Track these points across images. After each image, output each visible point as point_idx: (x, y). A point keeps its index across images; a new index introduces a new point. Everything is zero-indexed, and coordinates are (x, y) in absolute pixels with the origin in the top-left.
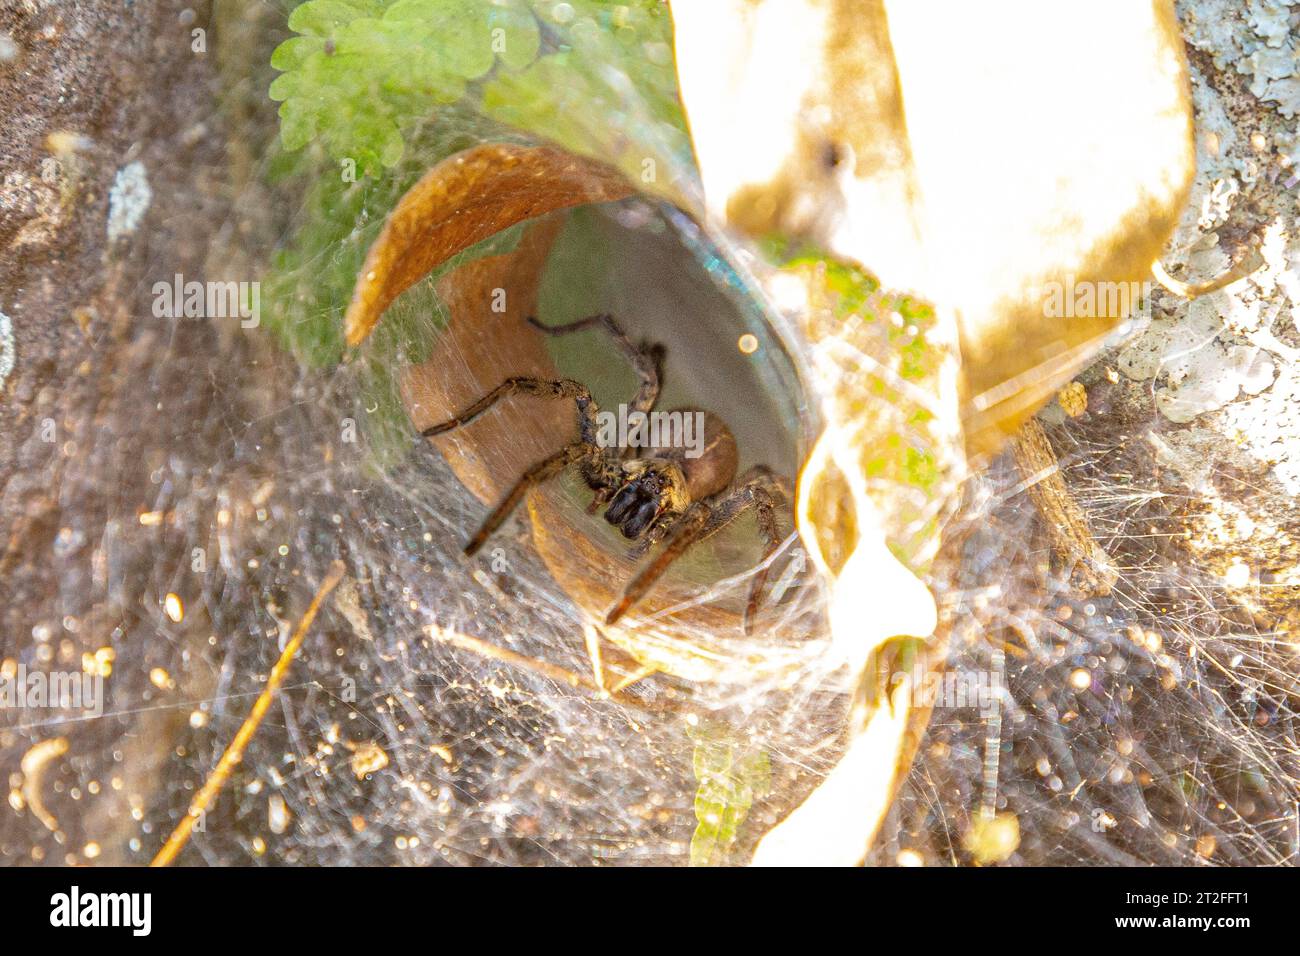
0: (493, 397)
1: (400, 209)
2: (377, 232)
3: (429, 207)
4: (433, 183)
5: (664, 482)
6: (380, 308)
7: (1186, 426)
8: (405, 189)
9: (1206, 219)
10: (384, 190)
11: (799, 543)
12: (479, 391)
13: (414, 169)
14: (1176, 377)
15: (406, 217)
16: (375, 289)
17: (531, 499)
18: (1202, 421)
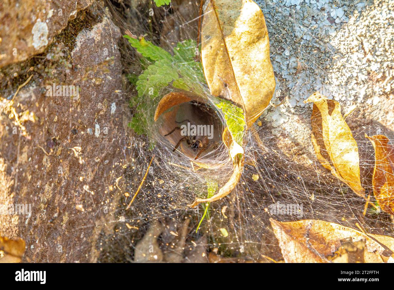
0: (174, 130)
1: (160, 102)
2: (157, 105)
3: (164, 102)
4: (165, 98)
5: (199, 142)
6: (158, 117)
7: (276, 128)
8: (161, 99)
9: (277, 96)
10: (158, 99)
11: (223, 143)
12: (170, 131)
13: (162, 96)
14: (274, 120)
15: (161, 103)
16: (157, 113)
17: (181, 144)
18: (279, 126)
